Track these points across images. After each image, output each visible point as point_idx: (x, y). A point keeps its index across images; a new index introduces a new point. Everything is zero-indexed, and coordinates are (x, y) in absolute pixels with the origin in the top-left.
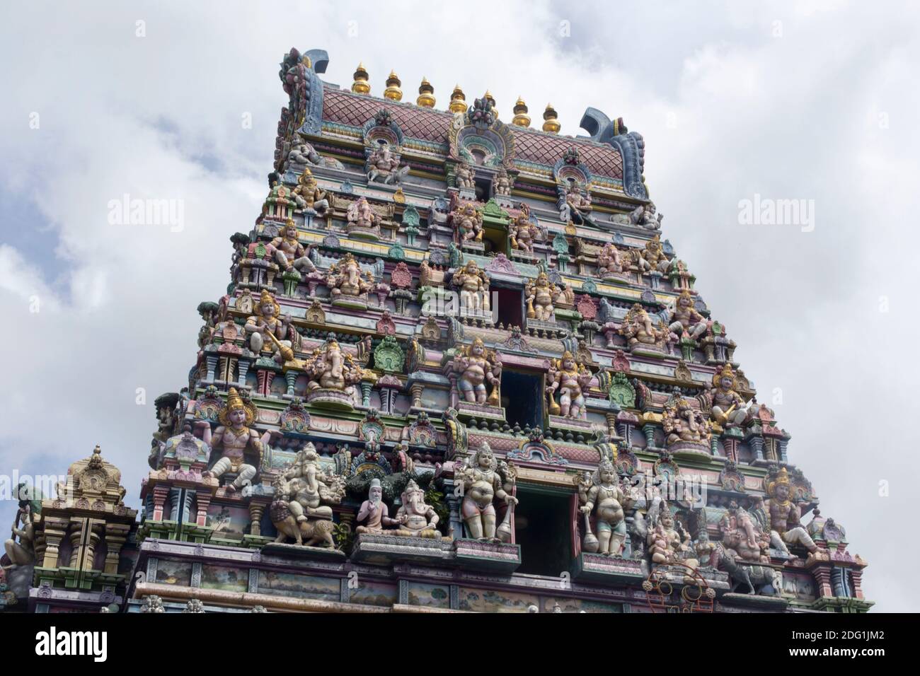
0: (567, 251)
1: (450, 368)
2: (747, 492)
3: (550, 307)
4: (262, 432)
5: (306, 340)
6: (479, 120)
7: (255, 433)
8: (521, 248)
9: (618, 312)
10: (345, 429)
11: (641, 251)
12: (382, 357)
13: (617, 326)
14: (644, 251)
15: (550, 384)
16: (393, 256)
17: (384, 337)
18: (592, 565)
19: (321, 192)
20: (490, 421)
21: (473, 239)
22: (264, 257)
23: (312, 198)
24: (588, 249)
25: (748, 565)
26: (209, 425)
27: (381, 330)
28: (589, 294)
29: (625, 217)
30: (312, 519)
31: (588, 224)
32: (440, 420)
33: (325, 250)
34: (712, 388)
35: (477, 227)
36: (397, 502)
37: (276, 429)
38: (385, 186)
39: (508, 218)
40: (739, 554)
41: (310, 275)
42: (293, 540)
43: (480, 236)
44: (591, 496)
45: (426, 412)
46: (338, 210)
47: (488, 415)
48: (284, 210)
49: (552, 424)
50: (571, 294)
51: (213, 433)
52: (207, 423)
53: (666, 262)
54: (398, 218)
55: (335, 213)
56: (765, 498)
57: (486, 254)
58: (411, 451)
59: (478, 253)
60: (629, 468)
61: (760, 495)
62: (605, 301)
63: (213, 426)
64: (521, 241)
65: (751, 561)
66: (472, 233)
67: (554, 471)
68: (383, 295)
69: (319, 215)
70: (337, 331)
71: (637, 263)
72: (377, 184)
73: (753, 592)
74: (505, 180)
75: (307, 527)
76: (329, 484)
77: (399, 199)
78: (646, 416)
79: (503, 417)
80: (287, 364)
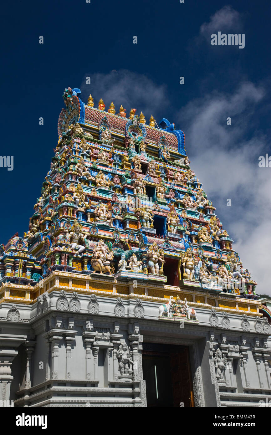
0: (164, 173)
1: (138, 215)
2: (223, 259)
3: (164, 194)
4: (84, 234)
5: (92, 202)
7: (82, 235)
9: (182, 196)
10: (109, 234)
12: (115, 209)
13: (182, 201)
14: (186, 174)
15: (167, 222)
16: (114, 172)
17: (115, 202)
18: (186, 283)
19: (88, 147)
20: (152, 234)
21: (138, 168)
22: (75, 171)
23: (86, 149)
26: (68, 232)
27: (114, 200)
28: (172, 189)
29: (179, 161)
30: (105, 265)
31: (169, 163)
32: (137, 233)
33: (93, 169)
34: (210, 224)
35: (139, 164)
36: (129, 260)
37: (88, 234)
38: (107, 145)
39: (148, 161)
41: (90, 178)
42: (99, 272)
43: (140, 167)
44: (185, 261)
45: (133, 230)
47: (151, 232)
48: (78, 153)
49: (169, 235)
51: (69, 234)
52: (67, 231)
53: (193, 179)
54: (113, 158)
55: (94, 155)
56: (228, 261)
57: (142, 173)
58: (129, 242)
59: (140, 173)
62: (178, 192)
63: (69, 232)
64: (152, 170)
66: (138, 166)
67: (172, 251)
68: (112, 186)
69: (89, 155)
70: (102, 199)
71: (185, 179)
72: (105, 145)
73: (227, 292)
74: (144, 146)
75: (104, 268)
77: (112, 151)
78: (193, 232)
79: (155, 233)
80: (88, 211)
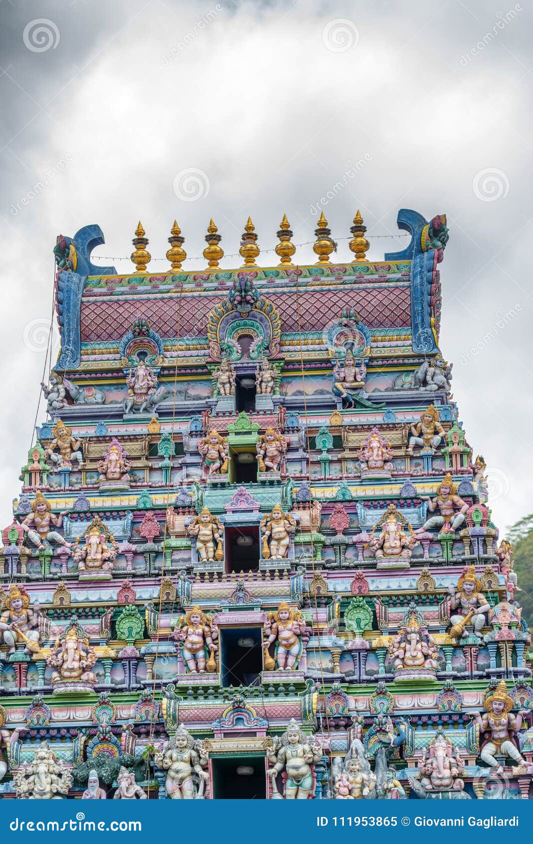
0: (330, 445)
2: (464, 710)
3: (286, 541)
5: (53, 627)
6: (240, 303)
7: (6, 733)
8: (268, 469)
9: (372, 517)
10: (82, 715)
11: (415, 426)
12: (123, 626)
13: (365, 539)
14: (419, 425)
16: (141, 506)
17: (124, 606)
19: (77, 441)
20: (206, 689)
21: (219, 470)
22: (17, 541)
23: (69, 450)
24: (353, 439)
25: (438, 792)
27: (123, 599)
28: (343, 502)
29: (408, 379)
31: (358, 404)
33: (75, 515)
34: (456, 593)
35: (223, 455)
36: (114, 785)
37: (23, 727)
38: (140, 416)
39: (259, 431)
40: (431, 783)
41: (59, 550)
43: (226, 465)
44: (279, 756)
46: (92, 460)
47: (205, 682)
48: (38, 476)
49: (265, 680)
50: (317, 511)
54: (152, 451)
55: (90, 466)
56: (482, 714)
57: (231, 485)
58: (136, 727)
59: (223, 486)
60: (341, 708)
61: (476, 712)
62: (359, 507)
64: (268, 461)
65: (442, 788)
66: (217, 464)
67: (255, 733)
68: (130, 555)
69: (74, 470)
70: (81, 609)
72: (132, 416)
74: (267, 375)
76: (60, 775)
77: (153, 428)
78: (377, 641)
79: (218, 682)
